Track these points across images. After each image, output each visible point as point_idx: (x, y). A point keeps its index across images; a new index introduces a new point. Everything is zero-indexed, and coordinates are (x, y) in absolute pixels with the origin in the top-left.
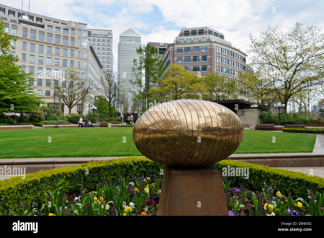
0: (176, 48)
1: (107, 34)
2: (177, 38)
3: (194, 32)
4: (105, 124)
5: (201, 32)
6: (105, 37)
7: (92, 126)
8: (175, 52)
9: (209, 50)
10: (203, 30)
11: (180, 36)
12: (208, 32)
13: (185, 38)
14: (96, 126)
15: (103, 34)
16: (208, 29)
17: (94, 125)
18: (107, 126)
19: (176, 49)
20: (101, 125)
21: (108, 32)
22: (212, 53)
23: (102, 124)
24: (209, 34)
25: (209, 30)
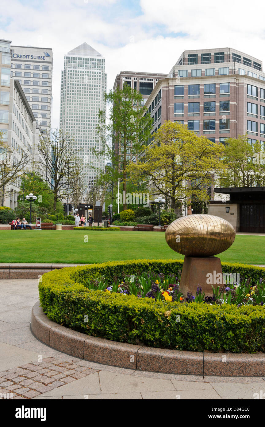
0: (172, 86)
1: (43, 55)
2: (174, 67)
3: (206, 58)
4: (50, 225)
5: (220, 57)
6: (38, 60)
7: (28, 227)
8: (171, 93)
9: (233, 92)
10: (223, 53)
11: (181, 64)
12: (231, 58)
13: (190, 68)
14: (34, 228)
15: (35, 55)
16: (232, 52)
17: (31, 225)
18: (55, 228)
19: (173, 88)
20: (43, 227)
21: (45, 51)
22: (239, 95)
23: (45, 225)
24: (234, 61)
25: (234, 54)
